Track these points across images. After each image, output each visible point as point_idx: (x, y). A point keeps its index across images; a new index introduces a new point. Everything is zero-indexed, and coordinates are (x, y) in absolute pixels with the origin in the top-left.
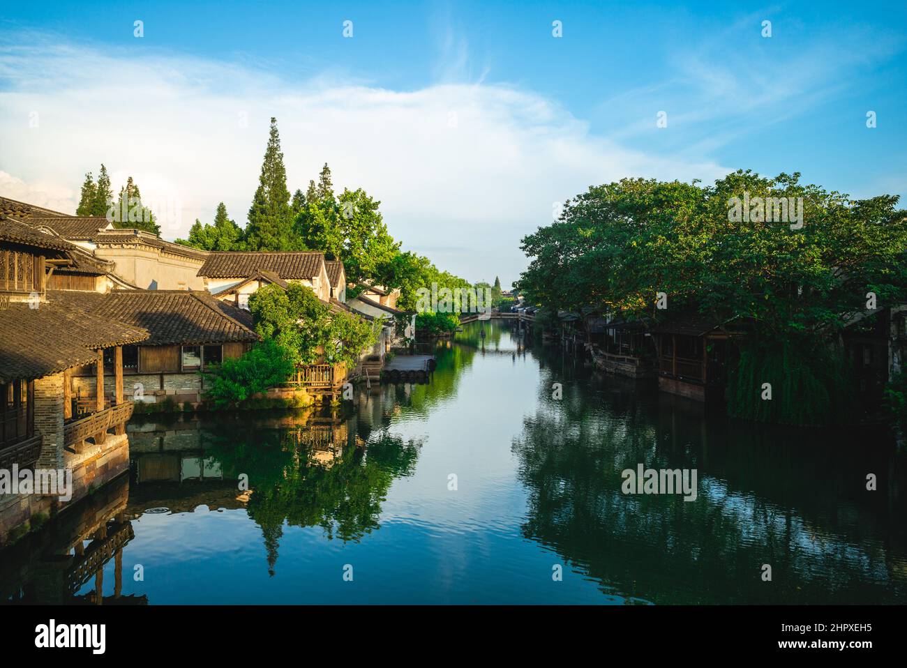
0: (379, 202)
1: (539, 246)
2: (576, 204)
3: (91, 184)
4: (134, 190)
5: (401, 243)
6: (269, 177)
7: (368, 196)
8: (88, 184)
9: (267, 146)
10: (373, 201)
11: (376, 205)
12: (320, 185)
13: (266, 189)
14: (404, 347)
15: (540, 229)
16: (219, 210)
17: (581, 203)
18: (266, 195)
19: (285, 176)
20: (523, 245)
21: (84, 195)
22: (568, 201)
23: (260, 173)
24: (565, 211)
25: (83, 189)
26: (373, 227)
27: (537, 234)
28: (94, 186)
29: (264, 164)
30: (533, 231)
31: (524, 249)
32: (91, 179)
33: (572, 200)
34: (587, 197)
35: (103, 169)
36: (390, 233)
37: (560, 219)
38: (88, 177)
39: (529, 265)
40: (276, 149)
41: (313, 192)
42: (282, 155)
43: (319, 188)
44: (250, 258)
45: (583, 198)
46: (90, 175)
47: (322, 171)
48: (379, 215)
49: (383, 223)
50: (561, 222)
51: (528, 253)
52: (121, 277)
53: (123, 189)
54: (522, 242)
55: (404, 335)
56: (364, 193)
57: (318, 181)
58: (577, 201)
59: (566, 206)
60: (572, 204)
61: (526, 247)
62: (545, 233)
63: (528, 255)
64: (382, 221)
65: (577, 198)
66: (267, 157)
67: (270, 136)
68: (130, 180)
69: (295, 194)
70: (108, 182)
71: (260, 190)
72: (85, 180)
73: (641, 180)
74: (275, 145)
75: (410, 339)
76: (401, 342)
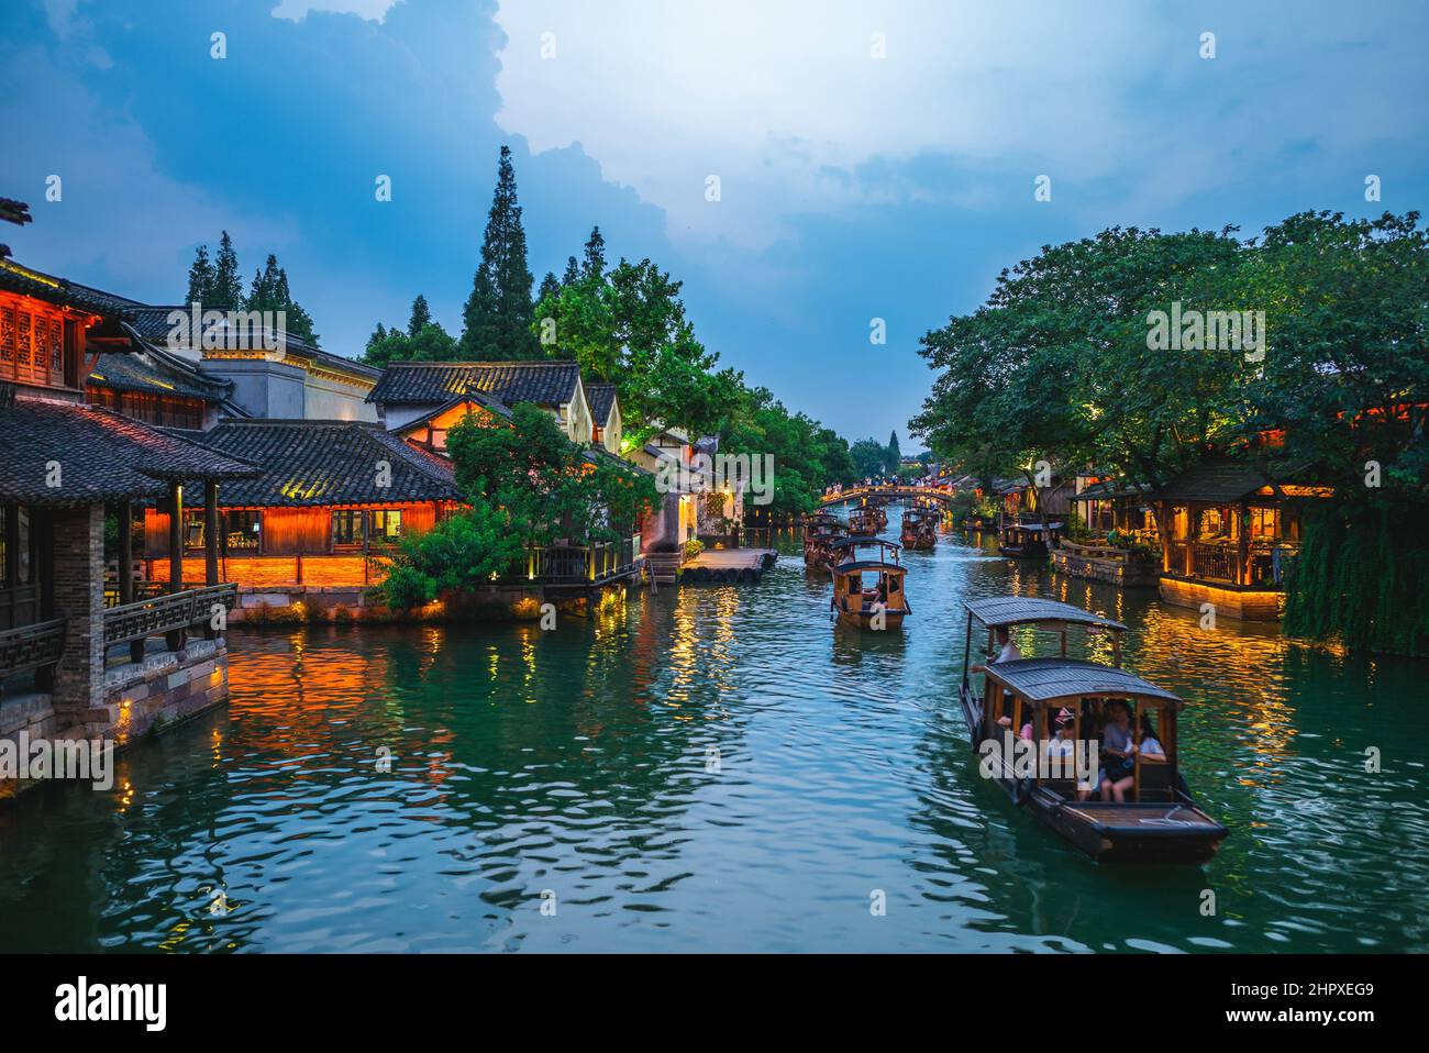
0: (681, 283)
1: (952, 351)
2: (1018, 277)
3: (206, 266)
4: (278, 278)
5: (718, 354)
6: (497, 248)
7: (661, 273)
8: (201, 266)
9: (493, 196)
10: (670, 282)
11: (674, 290)
12: (585, 265)
13: (493, 268)
14: (722, 534)
15: (954, 320)
16: (416, 307)
17: (1028, 274)
18: (492, 279)
19: (524, 246)
20: (924, 347)
21: (192, 284)
22: (1005, 272)
23: (483, 242)
24: (999, 289)
25: (193, 274)
26: (668, 327)
27: (949, 329)
28: (210, 268)
29: (490, 227)
30: (943, 324)
31: (925, 354)
32: (205, 257)
33: (1011, 269)
34: (1039, 264)
35: (226, 240)
36: (699, 337)
37: (990, 303)
38: (201, 254)
39: (934, 382)
40: (510, 200)
41: (574, 277)
42: (520, 209)
43: (583, 269)
44: (455, 373)
45: (1032, 267)
46: (204, 250)
47: (589, 240)
48: (679, 306)
49: (686, 318)
50: (992, 307)
51: (932, 361)
52: (244, 407)
53: (259, 274)
54: (922, 341)
55: (721, 515)
56: (654, 268)
57: (582, 258)
58: (1021, 272)
59: (1001, 280)
60: (1013, 277)
61: (930, 350)
62: (963, 327)
63: (932, 367)
64: (684, 316)
65: (1020, 267)
66: (494, 214)
67: (499, 179)
68: (272, 261)
69: (543, 281)
70: (233, 261)
71: (484, 269)
72: (195, 257)
73: (1133, 231)
74: (508, 194)
75: (732, 521)
76: (717, 526)
